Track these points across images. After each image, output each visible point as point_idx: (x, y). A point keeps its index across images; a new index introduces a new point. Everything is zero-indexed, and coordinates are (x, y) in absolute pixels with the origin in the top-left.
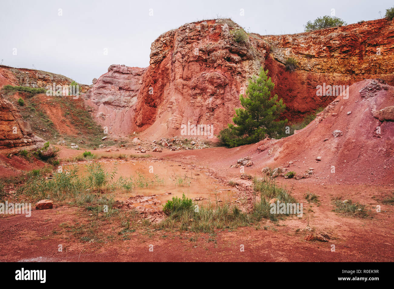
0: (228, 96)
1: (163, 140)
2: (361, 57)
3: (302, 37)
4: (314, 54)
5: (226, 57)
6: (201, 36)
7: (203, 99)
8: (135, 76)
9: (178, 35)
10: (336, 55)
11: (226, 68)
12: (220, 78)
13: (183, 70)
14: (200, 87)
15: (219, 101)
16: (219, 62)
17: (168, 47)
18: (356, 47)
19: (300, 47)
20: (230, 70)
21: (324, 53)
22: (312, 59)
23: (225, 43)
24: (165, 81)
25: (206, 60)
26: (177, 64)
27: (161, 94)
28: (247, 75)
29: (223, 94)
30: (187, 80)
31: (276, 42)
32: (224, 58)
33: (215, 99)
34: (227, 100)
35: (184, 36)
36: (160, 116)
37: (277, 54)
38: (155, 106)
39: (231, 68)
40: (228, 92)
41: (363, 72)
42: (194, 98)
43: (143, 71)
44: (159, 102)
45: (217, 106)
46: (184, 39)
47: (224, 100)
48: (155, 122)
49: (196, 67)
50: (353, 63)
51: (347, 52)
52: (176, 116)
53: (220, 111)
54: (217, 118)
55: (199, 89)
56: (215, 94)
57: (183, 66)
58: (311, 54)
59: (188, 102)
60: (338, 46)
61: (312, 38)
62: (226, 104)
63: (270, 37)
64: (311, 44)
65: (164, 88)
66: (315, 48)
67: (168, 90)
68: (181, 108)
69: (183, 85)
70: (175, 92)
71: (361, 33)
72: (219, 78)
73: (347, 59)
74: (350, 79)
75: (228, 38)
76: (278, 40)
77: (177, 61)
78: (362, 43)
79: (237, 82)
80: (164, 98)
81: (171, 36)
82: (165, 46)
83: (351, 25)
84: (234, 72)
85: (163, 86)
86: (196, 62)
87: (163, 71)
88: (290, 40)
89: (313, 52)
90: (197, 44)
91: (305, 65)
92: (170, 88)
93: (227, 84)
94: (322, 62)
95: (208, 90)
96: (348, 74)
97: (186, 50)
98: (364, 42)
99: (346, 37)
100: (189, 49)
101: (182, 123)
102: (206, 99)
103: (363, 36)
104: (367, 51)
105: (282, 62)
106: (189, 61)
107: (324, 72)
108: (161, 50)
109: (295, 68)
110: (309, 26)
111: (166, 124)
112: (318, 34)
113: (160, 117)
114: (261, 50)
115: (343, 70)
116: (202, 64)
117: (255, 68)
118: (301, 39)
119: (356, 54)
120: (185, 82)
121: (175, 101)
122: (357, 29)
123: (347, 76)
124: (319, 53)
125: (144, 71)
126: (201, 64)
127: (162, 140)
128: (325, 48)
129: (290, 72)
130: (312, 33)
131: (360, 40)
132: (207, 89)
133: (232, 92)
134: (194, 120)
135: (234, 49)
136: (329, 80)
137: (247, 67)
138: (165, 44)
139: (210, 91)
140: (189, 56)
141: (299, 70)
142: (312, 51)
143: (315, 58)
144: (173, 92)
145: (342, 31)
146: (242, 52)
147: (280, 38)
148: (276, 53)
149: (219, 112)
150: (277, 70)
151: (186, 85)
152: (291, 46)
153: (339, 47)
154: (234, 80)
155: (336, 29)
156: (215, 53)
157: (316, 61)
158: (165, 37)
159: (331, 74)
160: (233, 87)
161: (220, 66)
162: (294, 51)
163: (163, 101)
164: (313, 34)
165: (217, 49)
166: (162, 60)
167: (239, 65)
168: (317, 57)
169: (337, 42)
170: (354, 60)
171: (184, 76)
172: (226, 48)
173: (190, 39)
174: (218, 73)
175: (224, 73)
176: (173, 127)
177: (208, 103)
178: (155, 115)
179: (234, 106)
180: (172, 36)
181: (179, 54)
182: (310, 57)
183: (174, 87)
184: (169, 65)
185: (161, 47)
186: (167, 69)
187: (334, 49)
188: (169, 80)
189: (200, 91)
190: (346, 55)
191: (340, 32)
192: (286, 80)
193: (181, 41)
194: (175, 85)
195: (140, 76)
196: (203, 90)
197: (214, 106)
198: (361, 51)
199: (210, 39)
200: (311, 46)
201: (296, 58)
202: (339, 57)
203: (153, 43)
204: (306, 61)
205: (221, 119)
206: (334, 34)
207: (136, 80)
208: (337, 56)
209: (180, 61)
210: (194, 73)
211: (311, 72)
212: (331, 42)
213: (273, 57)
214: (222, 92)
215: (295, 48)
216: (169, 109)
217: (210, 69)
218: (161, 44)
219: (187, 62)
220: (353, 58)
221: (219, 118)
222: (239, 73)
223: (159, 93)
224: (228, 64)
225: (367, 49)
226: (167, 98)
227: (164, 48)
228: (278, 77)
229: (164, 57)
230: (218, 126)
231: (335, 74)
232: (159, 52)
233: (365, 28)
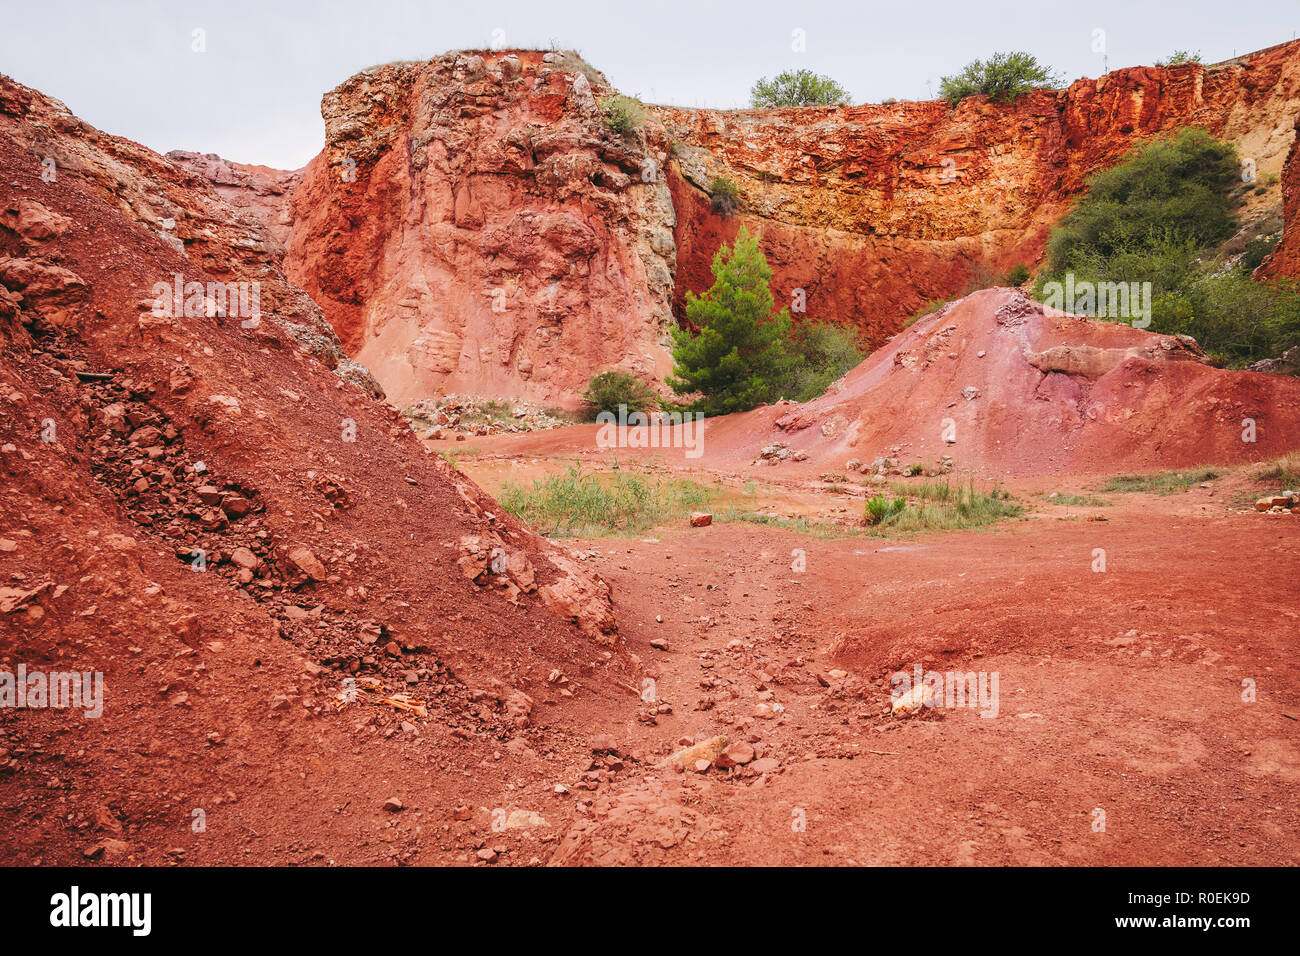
0: (598, 283)
1: (427, 407)
2: (888, 193)
3: (750, 121)
4: (780, 173)
5: (592, 174)
6: (507, 100)
7: (525, 288)
8: (263, 195)
9: (430, 86)
10: (833, 180)
11: (593, 205)
12: (580, 231)
13: (455, 196)
14: (516, 254)
15: (574, 297)
16: (575, 185)
17: (390, 115)
18: (879, 166)
19: (744, 149)
20: (602, 209)
21: (803, 172)
22: (776, 184)
23: (585, 130)
24: (389, 224)
25: (529, 175)
26: (432, 175)
27: (375, 265)
28: (640, 226)
29: (586, 276)
30: (469, 229)
31: (684, 129)
32: (588, 176)
33: (565, 291)
34: (596, 294)
35: (450, 90)
36: (378, 330)
37: (689, 164)
38: (358, 301)
39: (606, 204)
40: (599, 272)
41: (894, 231)
42: (492, 283)
43: (287, 182)
44: (371, 289)
45: (570, 308)
46: (452, 100)
47: (588, 292)
48: (363, 350)
49: (497, 192)
50: (870, 205)
51: (858, 177)
52: (437, 334)
53: (579, 323)
54: (571, 344)
55: (511, 256)
56: (565, 277)
57: (451, 183)
58: (772, 172)
59: (473, 293)
60: (838, 158)
61: (774, 128)
62: (594, 306)
63: (667, 113)
64: (773, 143)
65: (385, 244)
66: (783, 157)
67: (396, 251)
68: (455, 312)
69: (457, 242)
70: (424, 261)
71: (890, 132)
72: (578, 233)
73: (858, 193)
74: (865, 245)
75: (592, 117)
76: (687, 122)
77: (431, 167)
78: (891, 158)
79: (618, 244)
80: (387, 277)
81: (398, 82)
82: (380, 113)
83: (866, 106)
84: (611, 216)
85: (382, 238)
86: (495, 177)
87: (381, 192)
88: (721, 127)
89: (777, 168)
90: (494, 122)
91: (757, 202)
92: (404, 246)
93: (597, 250)
94: (800, 197)
95: (542, 264)
96: (859, 233)
97: (461, 135)
98: (896, 156)
99: (858, 137)
100: (471, 135)
101: (462, 357)
102: (536, 288)
103: (896, 141)
104: (901, 180)
105: (705, 188)
106: (472, 170)
107: (805, 224)
108: (366, 125)
109: (734, 207)
110: (764, 91)
111: (405, 357)
112: (789, 118)
113: (377, 335)
114: (655, 152)
115: (849, 221)
116: (516, 184)
117: (660, 209)
118: (748, 129)
119: (878, 185)
120: (461, 234)
121: (426, 288)
122: (881, 119)
123: (857, 239)
124: (792, 171)
125: (290, 180)
126: (513, 184)
127: (425, 406)
128: (806, 159)
129: (723, 219)
130: (775, 113)
131: (888, 149)
132: (539, 259)
133: (609, 273)
134: (500, 348)
135: (611, 153)
136: (816, 244)
137: (641, 203)
138: (383, 105)
139: (550, 265)
140: (469, 154)
141: (745, 212)
142: (776, 165)
143: (783, 183)
144: (414, 261)
145: (847, 120)
146: (631, 162)
147: (693, 119)
148: (686, 160)
149: (575, 326)
150: (690, 209)
151: (466, 242)
152: (723, 144)
153: (839, 162)
154: (612, 238)
155: (833, 111)
156: (557, 157)
157: (784, 191)
158: (380, 84)
159: (821, 230)
160: (612, 257)
161: (575, 196)
162: (729, 159)
163: (382, 286)
164: (776, 119)
165: (563, 145)
166: (377, 158)
167: (623, 199)
168: (787, 180)
169: (837, 148)
170: (874, 198)
171: (460, 216)
172: (590, 146)
173: (473, 102)
174: (572, 217)
175: (588, 217)
176: (431, 366)
177: (543, 299)
178: (359, 330)
179: (614, 310)
180: (403, 82)
181: (439, 145)
182: (768, 178)
183: (419, 245)
184: (401, 175)
185: (366, 115)
186: (397, 188)
187: (827, 165)
188: (399, 222)
189: (515, 263)
190: (855, 183)
191: (843, 123)
192: (713, 239)
193: (441, 107)
194: (423, 238)
195: (279, 198)
196: (526, 264)
197: (562, 309)
198: (890, 177)
199: (532, 110)
200: (773, 150)
201: (734, 179)
202: (839, 186)
203: (331, 94)
204: (761, 190)
205: (583, 345)
206: (829, 126)
207: (268, 210)
208: (834, 184)
209: (442, 169)
210: (491, 208)
211: (773, 220)
212: (821, 145)
213: (678, 171)
214: (583, 271)
215: (731, 152)
216: (408, 312)
217: (543, 202)
218: (366, 104)
219: (463, 171)
220: (871, 193)
221: (576, 342)
222: (625, 220)
223: (371, 261)
224: (598, 193)
225: (903, 175)
226: (397, 277)
227: (376, 117)
228: (693, 229)
229: (384, 148)
230: (574, 365)
231: (831, 232)
232: (363, 130)
233: (898, 119)
